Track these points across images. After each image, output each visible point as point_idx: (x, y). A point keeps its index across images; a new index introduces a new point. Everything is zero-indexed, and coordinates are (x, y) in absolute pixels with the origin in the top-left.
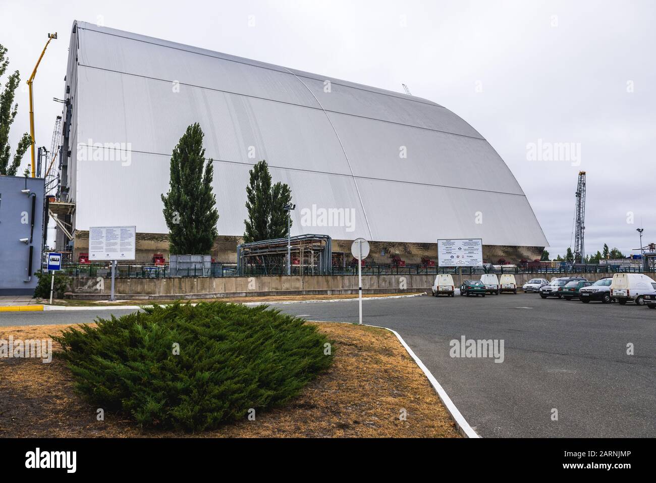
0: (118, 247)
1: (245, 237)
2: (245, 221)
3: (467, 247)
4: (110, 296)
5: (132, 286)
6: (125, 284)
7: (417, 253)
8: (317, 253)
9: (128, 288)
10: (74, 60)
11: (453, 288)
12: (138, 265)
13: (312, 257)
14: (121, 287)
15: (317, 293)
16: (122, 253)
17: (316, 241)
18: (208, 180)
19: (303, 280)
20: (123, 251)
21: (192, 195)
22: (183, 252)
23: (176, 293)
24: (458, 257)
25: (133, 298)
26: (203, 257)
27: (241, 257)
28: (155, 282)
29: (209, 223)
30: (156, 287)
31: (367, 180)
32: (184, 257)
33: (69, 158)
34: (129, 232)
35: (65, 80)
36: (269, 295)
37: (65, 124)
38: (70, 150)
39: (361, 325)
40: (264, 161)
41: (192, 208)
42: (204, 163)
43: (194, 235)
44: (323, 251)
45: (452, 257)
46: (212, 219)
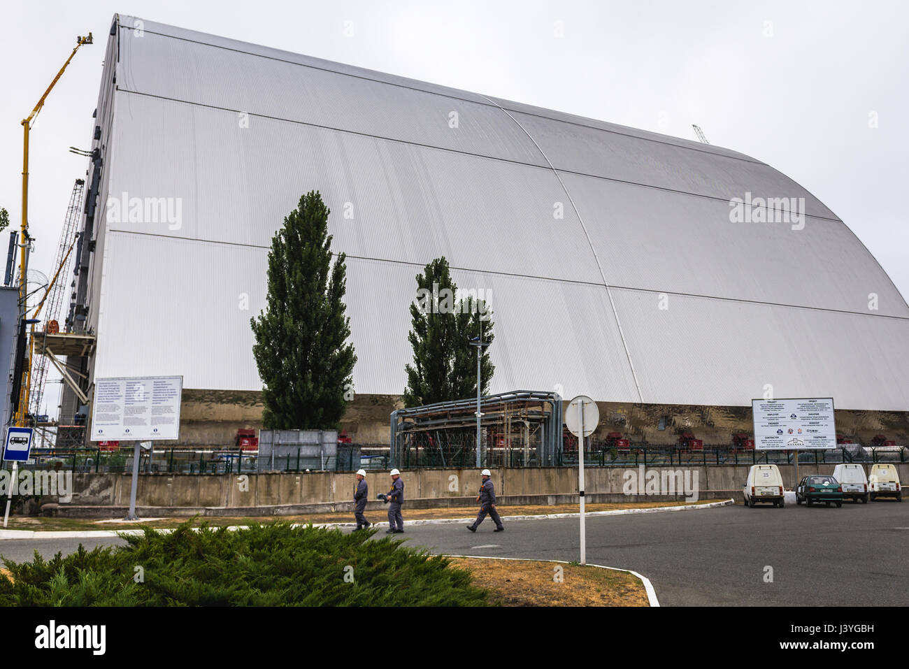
0: (147, 416)
1: (406, 397)
2: (408, 366)
3: (806, 414)
4: (128, 509)
5: (176, 490)
6: (163, 486)
7: (724, 425)
8: (537, 425)
9: (167, 494)
10: (111, 81)
11: (781, 490)
12: (208, 449)
13: (527, 432)
14: (154, 492)
15: (528, 502)
16: (155, 427)
17: (533, 404)
18: (338, 291)
19: (502, 477)
20: (156, 424)
21: (307, 320)
22: (286, 426)
23: (260, 503)
24: (790, 432)
25: (175, 513)
26: (321, 434)
27: (398, 434)
28: (220, 483)
29: (338, 372)
30: (221, 493)
31: (631, 293)
32: (284, 434)
33: (91, 253)
34: (169, 387)
35: (95, 115)
36: (436, 506)
37: (89, 192)
38: (94, 238)
39: (583, 566)
40: (443, 259)
41: (306, 342)
42: (330, 262)
43: (309, 394)
44: (546, 421)
45: (780, 432)
46: (343, 363)
